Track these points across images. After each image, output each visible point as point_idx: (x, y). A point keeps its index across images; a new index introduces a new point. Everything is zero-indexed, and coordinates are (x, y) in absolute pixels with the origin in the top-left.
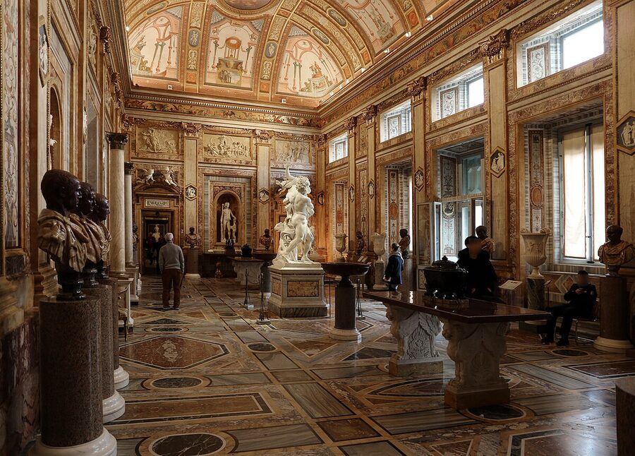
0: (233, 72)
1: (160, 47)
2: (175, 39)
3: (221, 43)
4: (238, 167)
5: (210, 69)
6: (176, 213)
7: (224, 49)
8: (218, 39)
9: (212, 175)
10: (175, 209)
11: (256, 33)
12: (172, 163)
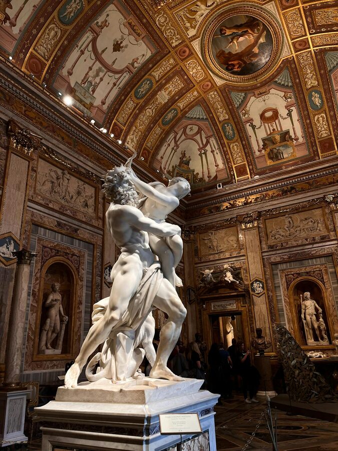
0: (283, 146)
1: (204, 156)
2: (213, 141)
3: (257, 122)
4: (311, 246)
5: (257, 153)
6: (244, 313)
7: (263, 127)
8: (252, 120)
9: (280, 263)
10: (243, 309)
11: (288, 90)
12: (234, 259)
